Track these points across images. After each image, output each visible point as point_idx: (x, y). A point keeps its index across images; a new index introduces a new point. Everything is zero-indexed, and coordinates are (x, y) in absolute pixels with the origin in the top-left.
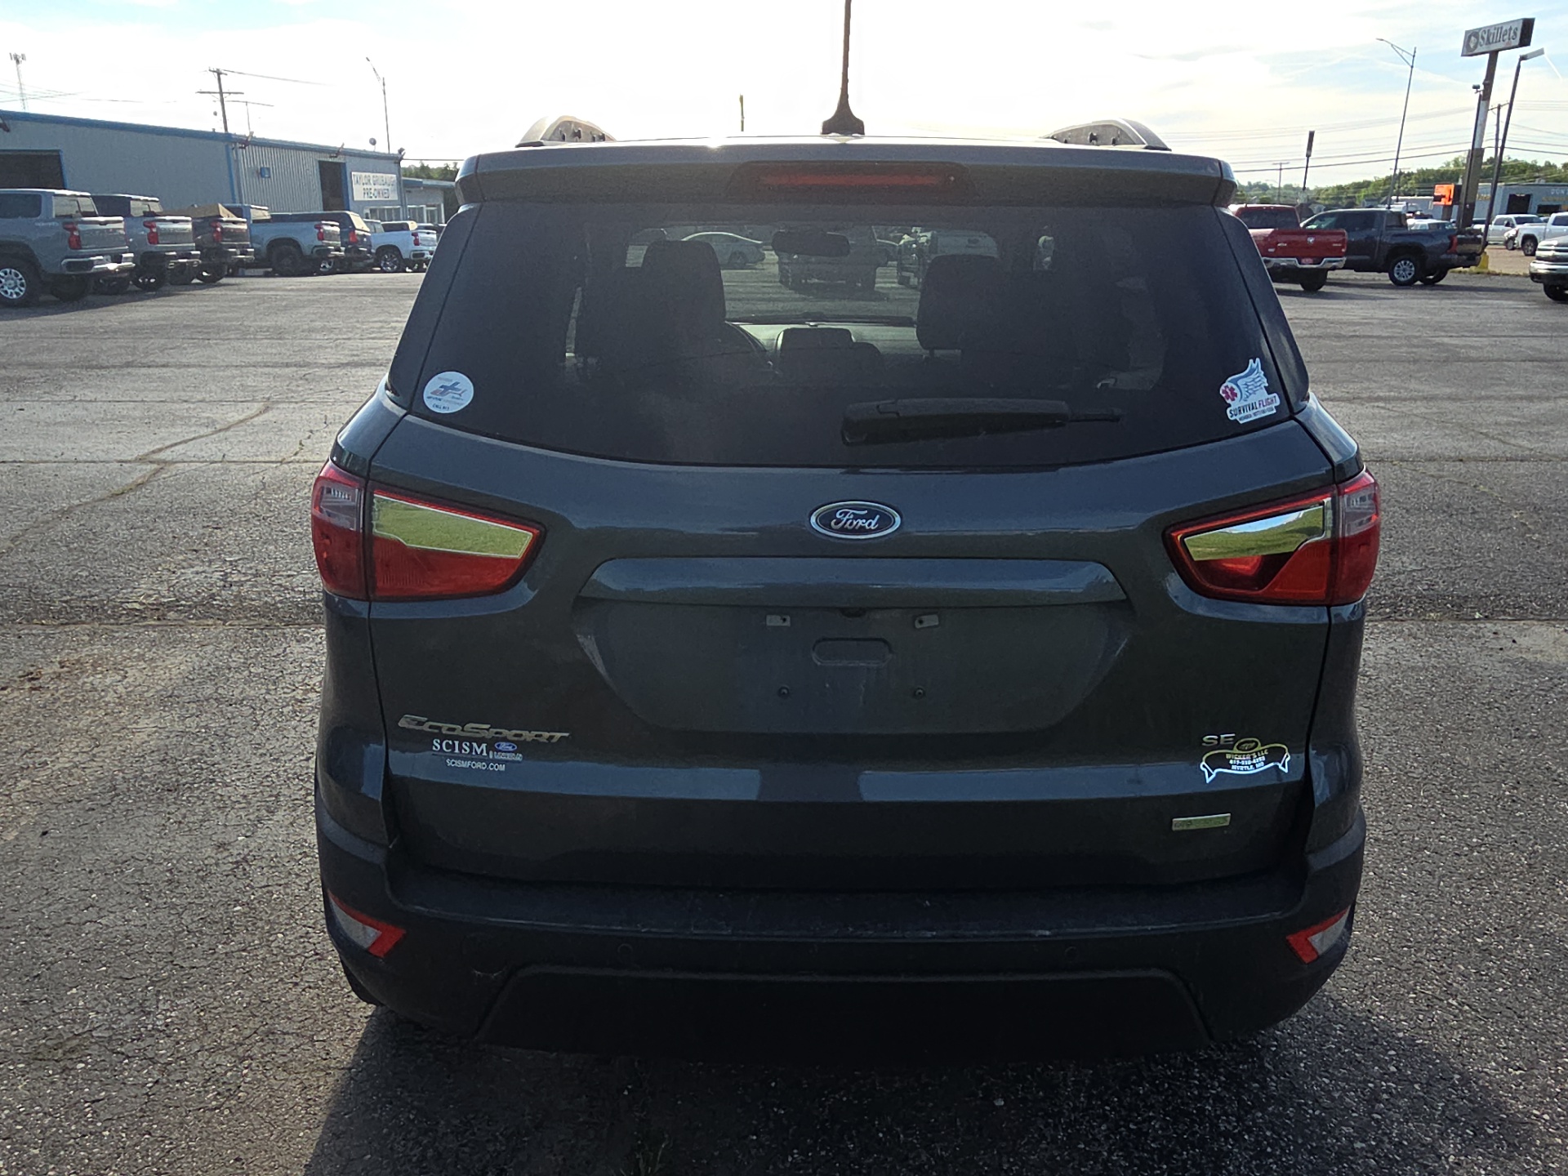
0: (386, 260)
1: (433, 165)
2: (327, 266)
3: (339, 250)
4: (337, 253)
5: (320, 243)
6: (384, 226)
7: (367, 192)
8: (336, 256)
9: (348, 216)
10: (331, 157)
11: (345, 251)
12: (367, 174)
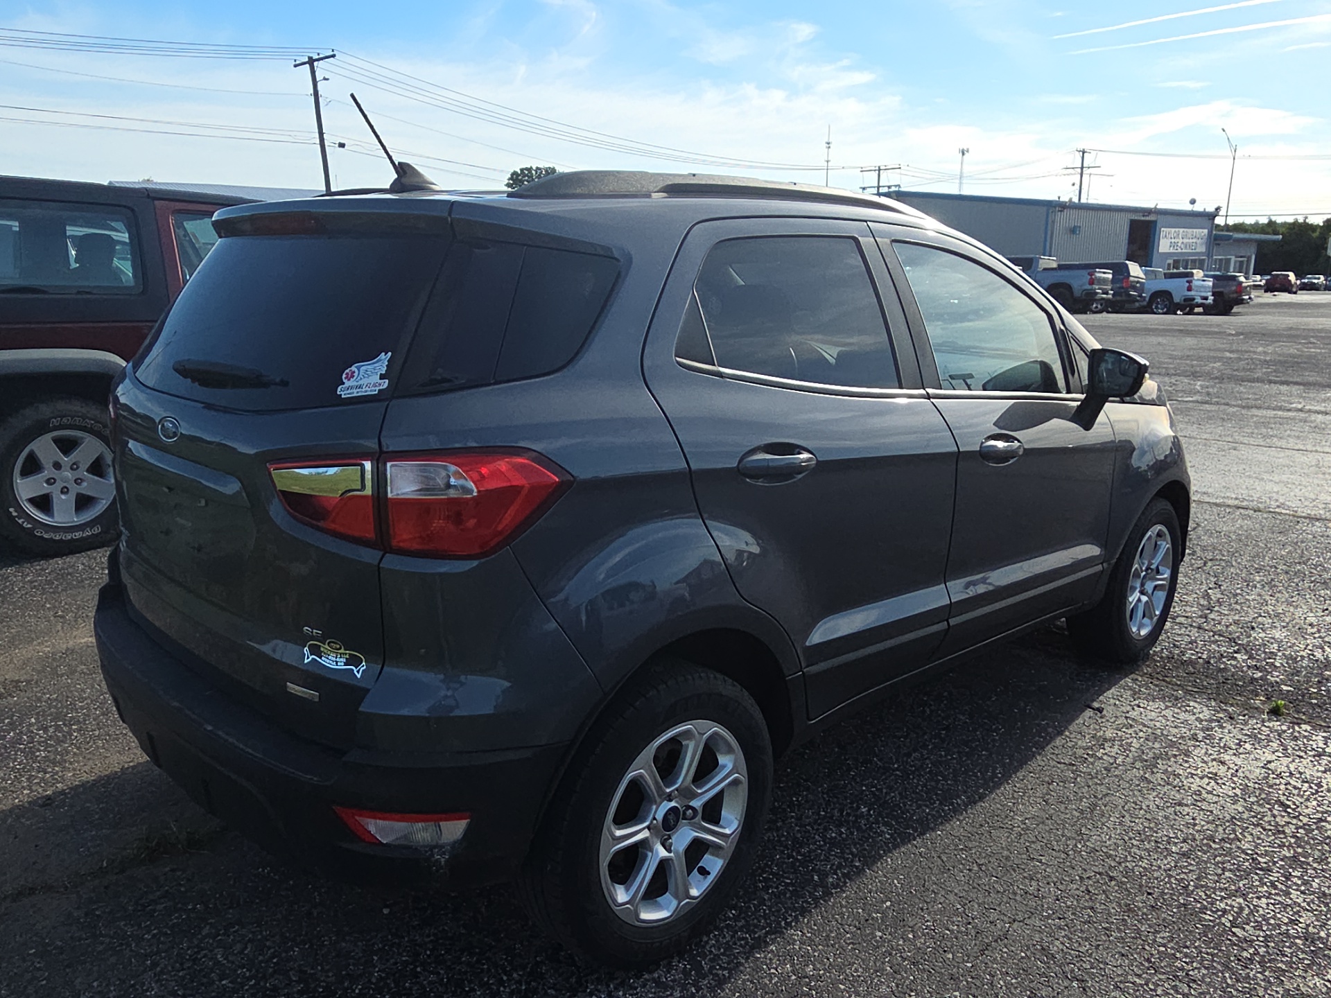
0: (1158, 303)
1: (1279, 220)
2: (1099, 306)
3: (1107, 293)
4: (1104, 296)
5: (1089, 287)
6: (1165, 274)
7: (1172, 245)
8: (1103, 299)
9: (1127, 265)
10: (1144, 216)
11: (1113, 295)
12: (1177, 230)
